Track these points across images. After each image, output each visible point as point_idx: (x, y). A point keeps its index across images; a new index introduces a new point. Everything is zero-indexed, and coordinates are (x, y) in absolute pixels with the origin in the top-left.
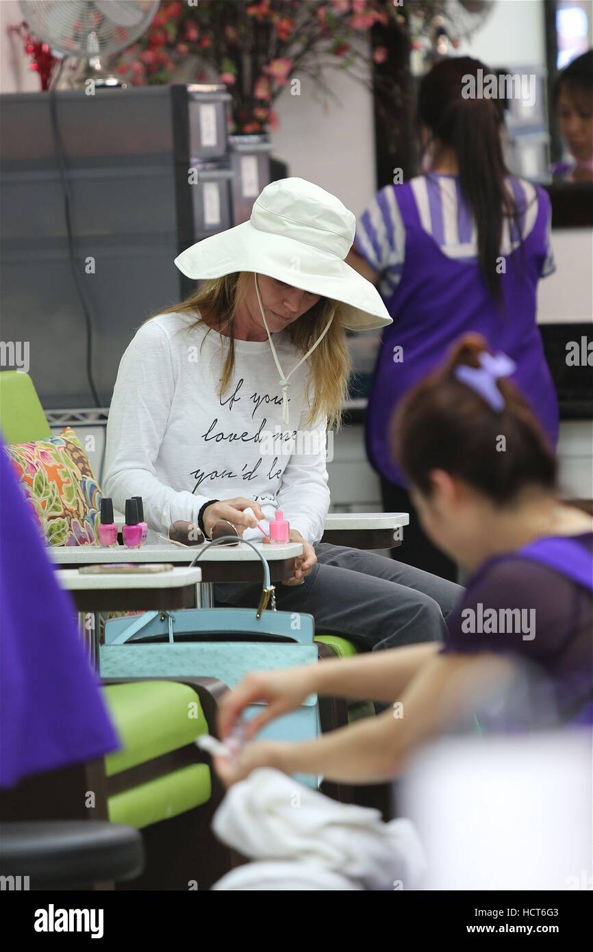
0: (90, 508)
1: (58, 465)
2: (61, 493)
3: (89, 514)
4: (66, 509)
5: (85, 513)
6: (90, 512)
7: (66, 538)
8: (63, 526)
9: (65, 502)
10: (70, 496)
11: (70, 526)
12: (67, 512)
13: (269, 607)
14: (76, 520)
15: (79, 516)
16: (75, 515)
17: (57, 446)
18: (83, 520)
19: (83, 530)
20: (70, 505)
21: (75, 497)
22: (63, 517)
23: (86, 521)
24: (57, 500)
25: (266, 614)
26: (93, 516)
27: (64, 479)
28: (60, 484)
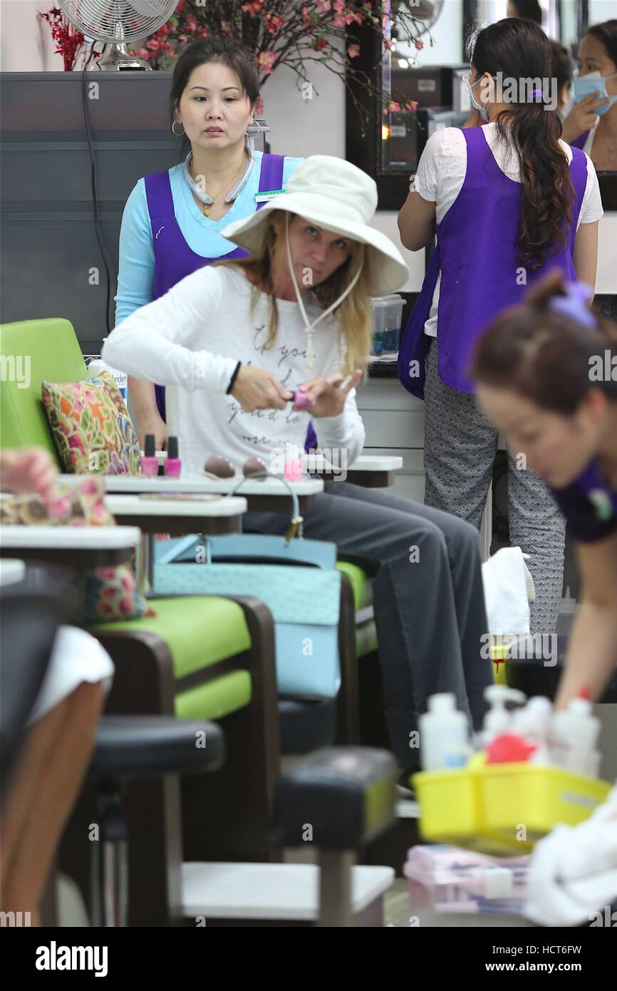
0: (125, 442)
1: (100, 403)
2: (103, 428)
3: (125, 448)
4: (106, 442)
5: (122, 447)
6: (125, 445)
7: (107, 468)
8: (105, 457)
9: (106, 436)
10: (110, 431)
11: (110, 457)
12: (108, 445)
13: (296, 536)
14: (114, 452)
15: (117, 449)
16: (114, 448)
17: (97, 387)
18: (120, 453)
19: (120, 461)
20: (110, 439)
21: (114, 432)
22: (105, 449)
23: (122, 454)
24: (100, 434)
25: (293, 542)
26: (128, 450)
27: (105, 416)
28: (102, 420)
